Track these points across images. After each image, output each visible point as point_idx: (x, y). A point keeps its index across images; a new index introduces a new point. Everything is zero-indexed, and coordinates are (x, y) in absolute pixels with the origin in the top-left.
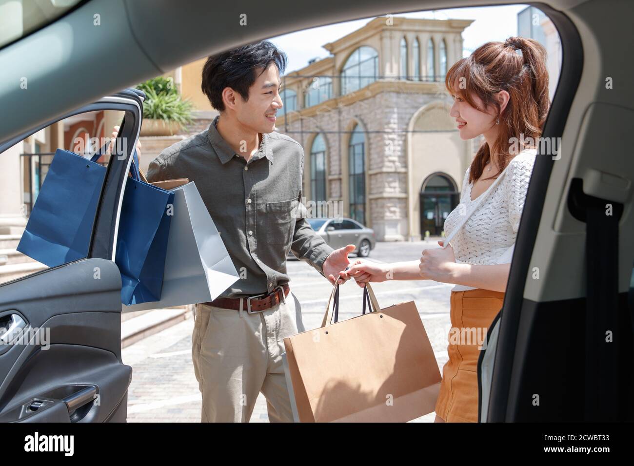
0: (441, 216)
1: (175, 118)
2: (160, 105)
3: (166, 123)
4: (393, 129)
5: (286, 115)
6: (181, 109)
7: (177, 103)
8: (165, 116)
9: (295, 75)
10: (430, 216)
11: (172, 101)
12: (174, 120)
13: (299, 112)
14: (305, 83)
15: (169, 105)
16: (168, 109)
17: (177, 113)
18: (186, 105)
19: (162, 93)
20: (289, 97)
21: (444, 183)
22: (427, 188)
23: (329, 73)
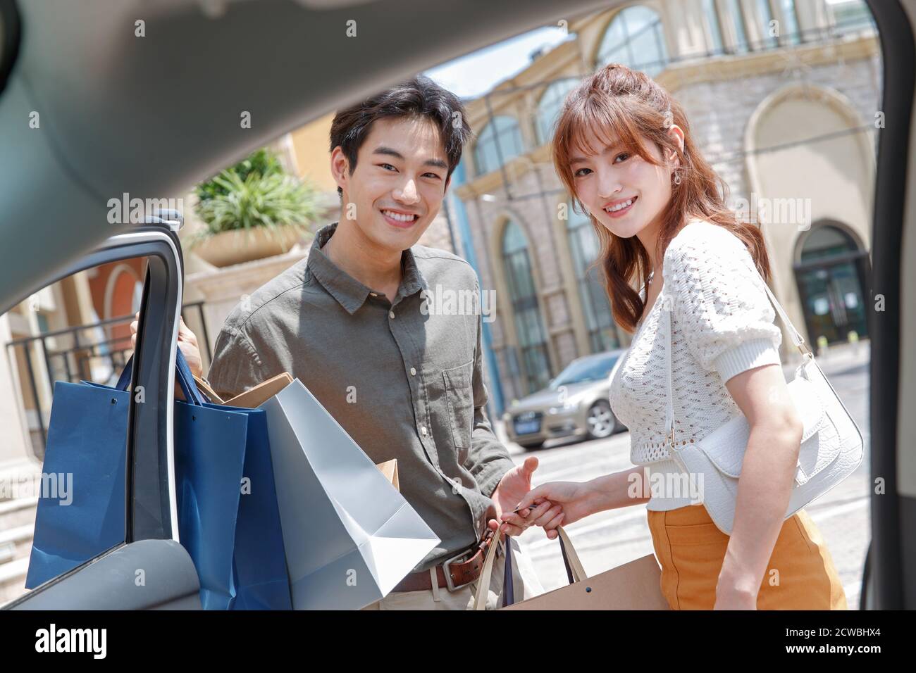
0: (841, 303)
1: (286, 219)
2: (252, 201)
3: (272, 233)
4: (717, 154)
5: (503, 168)
6: (293, 200)
7: (283, 190)
8: (265, 218)
9: (508, 87)
10: (821, 306)
11: (273, 189)
12: (284, 224)
13: (529, 156)
14: (530, 99)
15: (270, 196)
16: (270, 204)
17: (288, 209)
18: (303, 190)
19: (251, 176)
20: (505, 131)
21: (836, 239)
22: (805, 254)
23: (573, 71)
